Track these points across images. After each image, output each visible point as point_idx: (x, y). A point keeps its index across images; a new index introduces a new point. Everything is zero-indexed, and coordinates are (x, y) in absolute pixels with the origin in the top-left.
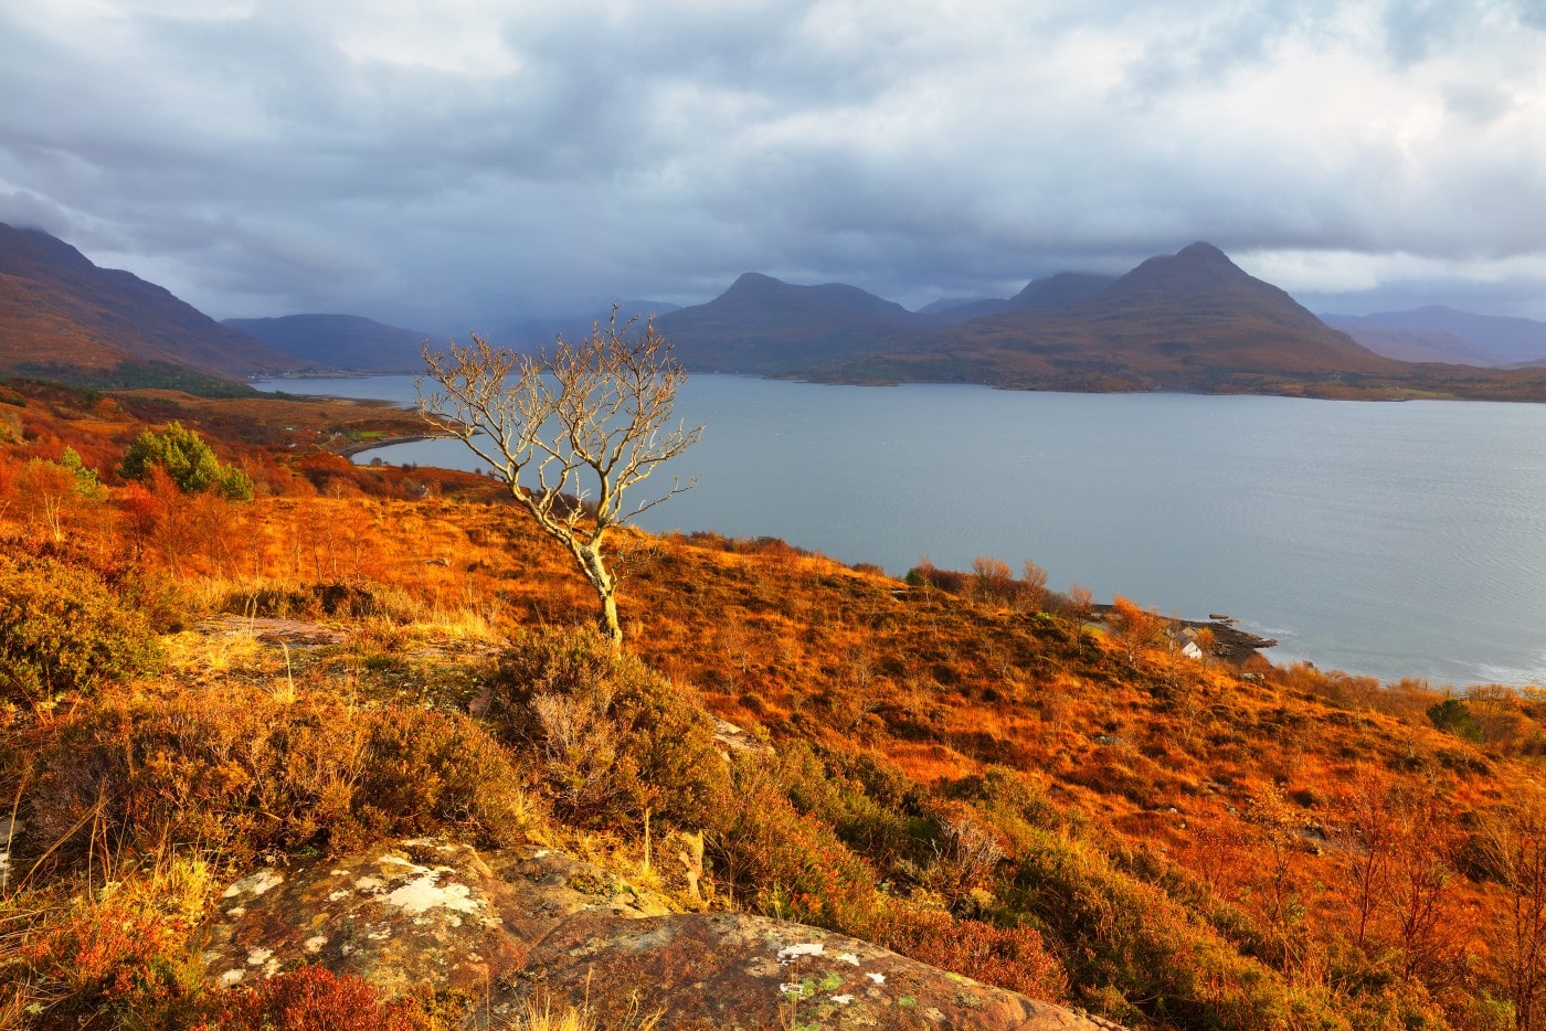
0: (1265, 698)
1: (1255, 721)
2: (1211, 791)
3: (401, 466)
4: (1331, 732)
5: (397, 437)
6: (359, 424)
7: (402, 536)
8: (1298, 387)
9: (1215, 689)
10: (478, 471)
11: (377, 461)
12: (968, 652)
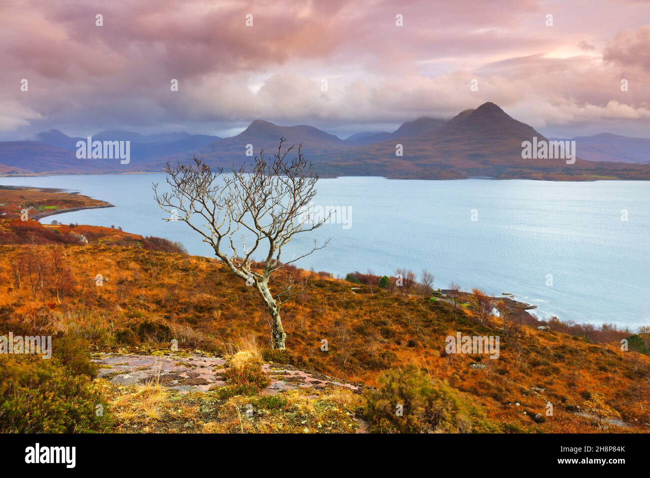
0: (554, 339)
1: (552, 353)
2: (536, 393)
3: (69, 224)
4: (592, 357)
5: (66, 209)
6: (44, 202)
7: (79, 265)
8: (540, 175)
9: (527, 336)
10: (113, 227)
11: (55, 222)
12: (397, 320)
